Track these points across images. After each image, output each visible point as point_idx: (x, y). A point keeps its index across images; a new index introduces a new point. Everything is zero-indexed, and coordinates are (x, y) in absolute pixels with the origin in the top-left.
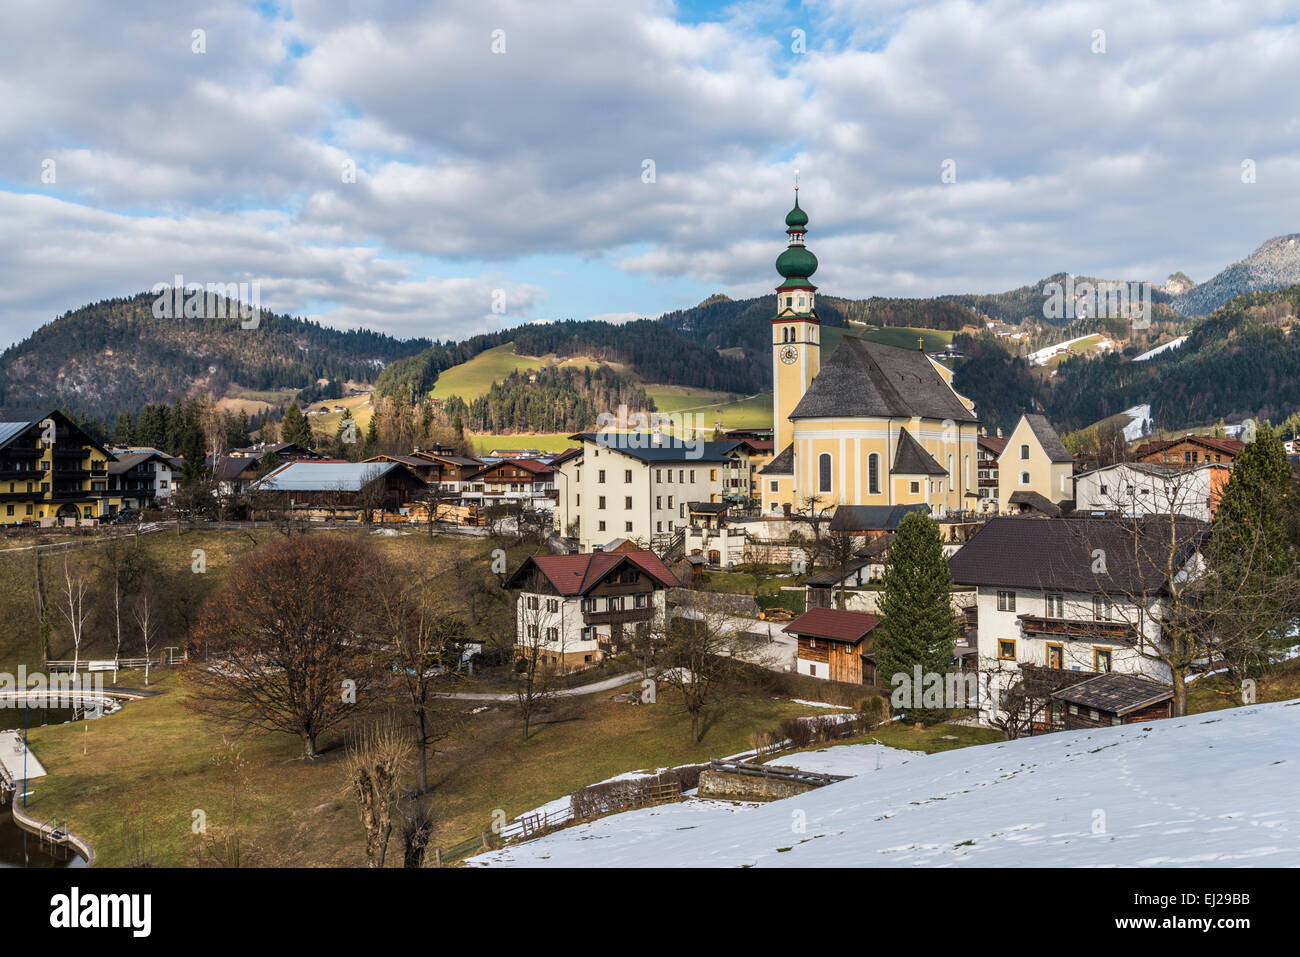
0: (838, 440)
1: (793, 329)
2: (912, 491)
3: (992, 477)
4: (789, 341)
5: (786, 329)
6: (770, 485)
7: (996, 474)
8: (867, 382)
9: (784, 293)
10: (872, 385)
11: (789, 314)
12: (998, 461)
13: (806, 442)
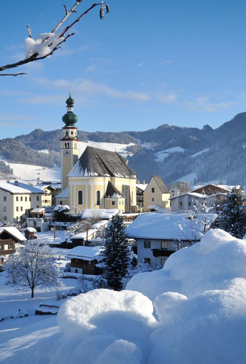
0: (85, 185)
1: (68, 144)
2: (112, 205)
3: (141, 199)
4: (67, 148)
5: (66, 143)
6: (59, 202)
7: (142, 198)
8: (96, 164)
9: (65, 130)
10: (98, 165)
11: (67, 137)
12: (143, 194)
13: (73, 186)
